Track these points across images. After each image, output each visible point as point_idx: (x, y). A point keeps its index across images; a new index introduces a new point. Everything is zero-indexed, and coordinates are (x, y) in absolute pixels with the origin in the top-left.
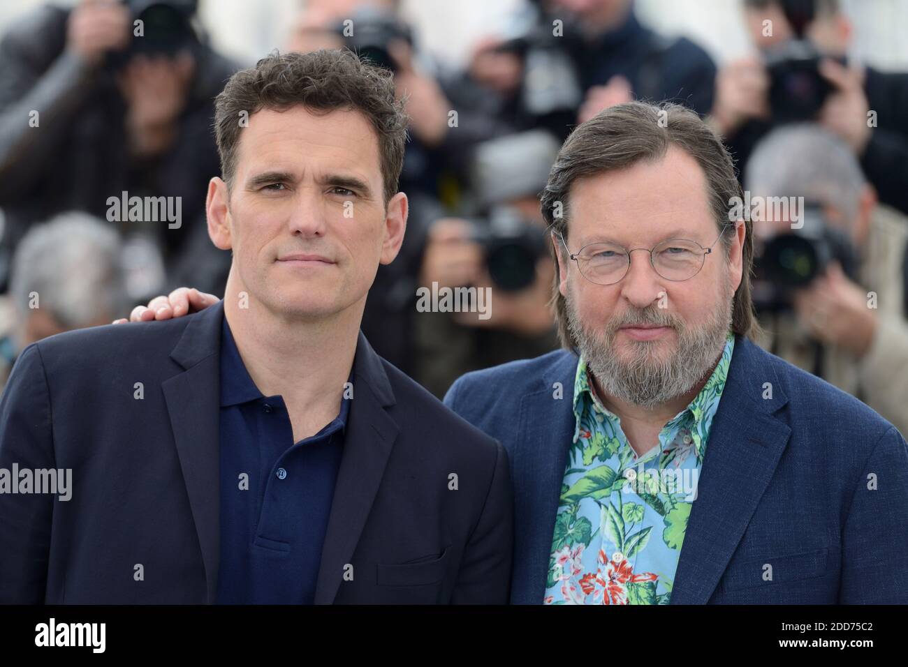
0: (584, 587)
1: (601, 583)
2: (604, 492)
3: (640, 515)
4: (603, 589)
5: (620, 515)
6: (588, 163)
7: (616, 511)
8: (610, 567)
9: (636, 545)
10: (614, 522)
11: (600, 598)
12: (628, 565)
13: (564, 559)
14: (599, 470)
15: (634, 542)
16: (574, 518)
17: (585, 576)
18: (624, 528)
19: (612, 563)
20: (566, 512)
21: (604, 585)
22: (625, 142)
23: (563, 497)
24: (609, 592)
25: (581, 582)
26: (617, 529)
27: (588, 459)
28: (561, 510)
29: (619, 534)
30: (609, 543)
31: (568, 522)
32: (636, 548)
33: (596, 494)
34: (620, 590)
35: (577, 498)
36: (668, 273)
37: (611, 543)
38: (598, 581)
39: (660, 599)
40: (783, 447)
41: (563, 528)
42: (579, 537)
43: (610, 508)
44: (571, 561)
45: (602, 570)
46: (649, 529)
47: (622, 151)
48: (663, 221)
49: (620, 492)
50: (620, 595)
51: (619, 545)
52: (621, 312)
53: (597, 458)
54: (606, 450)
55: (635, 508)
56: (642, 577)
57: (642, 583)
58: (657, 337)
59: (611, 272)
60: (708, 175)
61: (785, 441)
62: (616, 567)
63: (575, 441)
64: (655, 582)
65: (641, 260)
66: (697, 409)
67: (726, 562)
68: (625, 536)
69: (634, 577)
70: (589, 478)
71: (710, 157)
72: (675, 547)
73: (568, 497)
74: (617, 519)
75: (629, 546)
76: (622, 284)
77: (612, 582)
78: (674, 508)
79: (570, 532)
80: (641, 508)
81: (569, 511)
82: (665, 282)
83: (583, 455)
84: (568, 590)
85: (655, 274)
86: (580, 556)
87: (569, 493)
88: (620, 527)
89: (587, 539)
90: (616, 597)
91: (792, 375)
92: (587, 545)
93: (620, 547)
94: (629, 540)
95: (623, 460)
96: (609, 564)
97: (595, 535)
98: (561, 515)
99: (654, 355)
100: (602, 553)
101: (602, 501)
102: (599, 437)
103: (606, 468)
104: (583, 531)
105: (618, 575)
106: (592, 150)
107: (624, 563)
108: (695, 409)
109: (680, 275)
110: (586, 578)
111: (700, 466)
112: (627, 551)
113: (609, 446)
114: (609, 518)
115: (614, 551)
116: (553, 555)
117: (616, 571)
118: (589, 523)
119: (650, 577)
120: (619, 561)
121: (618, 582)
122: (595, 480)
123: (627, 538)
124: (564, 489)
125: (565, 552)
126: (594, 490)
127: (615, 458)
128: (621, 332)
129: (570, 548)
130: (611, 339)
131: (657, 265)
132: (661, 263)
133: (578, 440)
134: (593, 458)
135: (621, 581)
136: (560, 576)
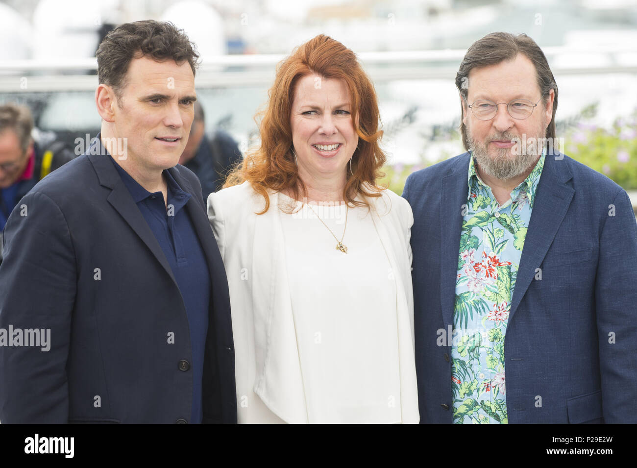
0: (476, 269)
2: (484, 224)
3: (502, 234)
4: (486, 270)
5: (493, 234)
6: (478, 62)
7: (491, 232)
8: (488, 259)
9: (500, 248)
10: (490, 237)
11: (484, 274)
12: (497, 258)
13: (465, 256)
14: (481, 213)
16: (469, 236)
17: (476, 264)
19: (489, 257)
21: (486, 268)
22: (497, 52)
23: (464, 227)
24: (488, 271)
25: (474, 267)
26: (491, 241)
27: (475, 208)
28: (463, 233)
29: (492, 243)
30: (488, 248)
31: (467, 238)
32: (500, 250)
33: (481, 225)
34: (494, 270)
35: (470, 227)
36: (515, 115)
37: (489, 248)
38: (483, 266)
39: (513, 274)
40: (571, 199)
41: (465, 241)
42: (473, 245)
43: (488, 231)
44: (469, 257)
45: (484, 261)
46: (507, 241)
47: (494, 56)
48: (512, 90)
49: (492, 223)
50: (494, 272)
52: (493, 134)
53: (480, 207)
54: (484, 203)
55: (500, 231)
56: (504, 264)
57: (504, 267)
58: (509, 147)
59: (488, 114)
60: (536, 68)
61: (572, 196)
62: (491, 259)
63: (468, 199)
64: (510, 266)
65: (502, 108)
66: (529, 182)
67: (544, 255)
68: (495, 244)
69: (500, 263)
70: (477, 217)
71: (537, 59)
72: (519, 249)
73: (466, 227)
74: (491, 236)
75: (497, 249)
76: (493, 120)
77: (489, 267)
78: (519, 230)
79: (468, 243)
80: (502, 231)
81: (467, 233)
82: (514, 119)
83: (473, 206)
84: (468, 271)
85: (509, 116)
86: (473, 254)
87: (466, 225)
88: (493, 240)
89: (476, 246)
90: (492, 273)
91: (574, 164)
92: (477, 249)
93: (493, 249)
94: (497, 246)
95: (493, 208)
96: (488, 258)
97: (480, 244)
98: (463, 235)
99: (507, 155)
100: (484, 252)
101: (483, 228)
102: (480, 197)
103: (485, 212)
104: (474, 243)
105: (492, 263)
106: (481, 55)
107: (495, 257)
108: (528, 182)
109: (521, 116)
110: (477, 265)
111: (531, 209)
112: (496, 251)
113: (486, 201)
114: (487, 236)
115: (490, 251)
116: (460, 255)
117: (491, 261)
118: (478, 238)
119: (508, 263)
120: (492, 256)
121: (493, 266)
122: (479, 218)
123: (496, 245)
124: (464, 223)
125: (466, 253)
126: (480, 223)
127: (489, 206)
128: (492, 144)
129: (468, 251)
131: (510, 112)
132: (512, 111)
133: (470, 198)
134: (478, 207)
135: (494, 266)
136: (464, 264)
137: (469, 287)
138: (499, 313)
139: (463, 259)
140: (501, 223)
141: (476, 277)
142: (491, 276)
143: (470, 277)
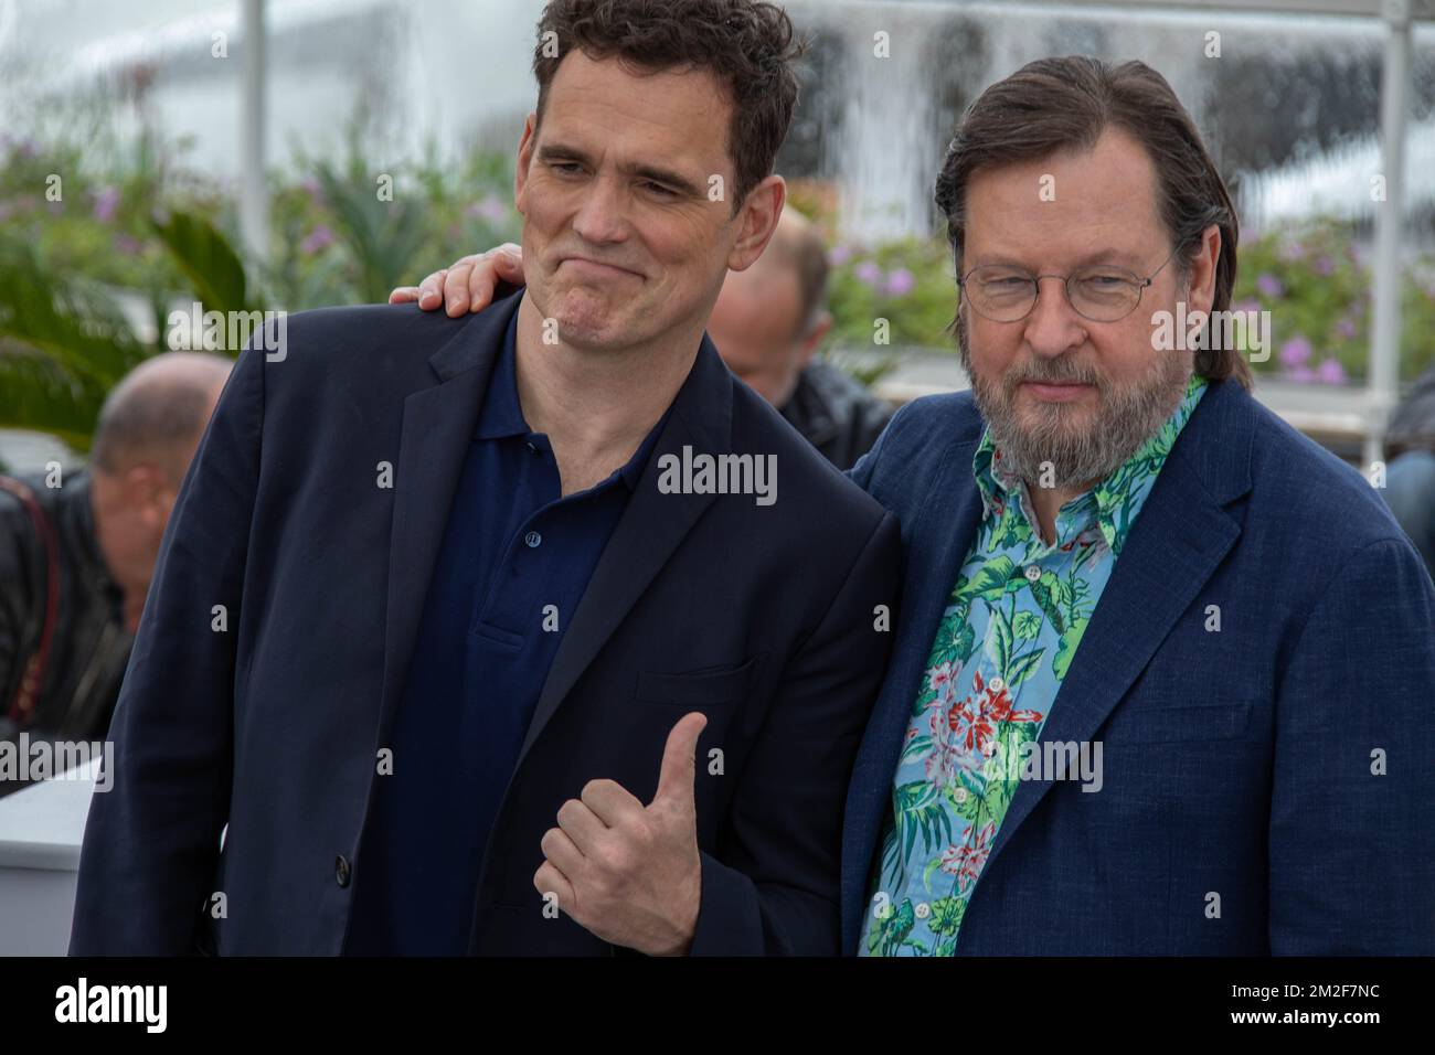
0: (951, 720)
1: (967, 717)
2: (998, 592)
3: (1035, 630)
4: (969, 726)
5: (1009, 627)
6: (984, 151)
7: (1005, 621)
8: (984, 696)
9: (1021, 671)
10: (1000, 636)
11: (962, 737)
12: (1008, 697)
13: (941, 678)
14: (998, 562)
15: (1021, 665)
16: (963, 624)
17: (955, 704)
18: (1012, 645)
19: (989, 691)
20: (957, 614)
21: (971, 721)
22: (1042, 122)
23: (957, 593)
24: (974, 731)
25: (950, 713)
27: (993, 544)
28: (950, 611)
29: (1003, 653)
30: (989, 664)
31: (956, 628)
32: (1022, 674)
33: (990, 594)
34: (989, 730)
35: (971, 596)
36: (1092, 310)
37: (992, 665)
38: (965, 714)
41: (949, 636)
42: (961, 651)
43: (999, 616)
44: (949, 682)
45: (972, 700)
46: (1041, 650)
47: (1034, 136)
48: (1086, 237)
49: (1014, 596)
50: (987, 736)
51: (1001, 668)
52: (1023, 361)
53: (1001, 544)
54: (1011, 533)
55: (1030, 620)
56: (1023, 716)
57: (1020, 724)
58: (1070, 398)
59: (1014, 304)
61: (1230, 545)
62: (992, 698)
63: (984, 518)
64: (1037, 724)
65: (1052, 291)
66: (1103, 493)
67: (1111, 706)
68: (1010, 656)
69: (1012, 713)
70: (986, 570)
73: (963, 594)
74: (1004, 631)
75: (1014, 671)
76: (1027, 321)
77: (982, 718)
78: (1072, 626)
79: (956, 642)
80: (1037, 621)
81: (960, 614)
82: (1086, 323)
83: (991, 537)
84: (938, 722)
85: (1070, 311)
86: (957, 677)
87: (967, 589)
88: (1007, 643)
89: (966, 656)
90: (982, 739)
92: (965, 664)
93: (1003, 671)
94: (1015, 663)
95: (1031, 552)
96: (984, 693)
97: (976, 649)
98: (950, 618)
99: (1066, 423)
100: (977, 675)
101: (994, 604)
102: (1008, 515)
103: (1006, 560)
104: (965, 644)
105: (992, 709)
106: (996, 131)
107: (1003, 693)
108: (1099, 491)
109: (1107, 312)
110: (955, 708)
112: (1010, 678)
113: (1017, 530)
114: (995, 631)
115: (993, 675)
116: (930, 672)
117: (991, 703)
118: (973, 633)
119: (1033, 716)
120: (996, 690)
121: (990, 720)
122: (992, 574)
123: (1012, 660)
124: (961, 582)
125: (945, 669)
126: (988, 587)
127: (1020, 547)
128: (1023, 387)
129: (951, 664)
130: (1010, 397)
131: (1076, 298)
132: (1082, 295)
133: (990, 517)
134: (998, 542)
135: (994, 718)
136: (931, 702)
137: (929, 770)
138: (973, 854)
139: (932, 687)
140: (1037, 598)
141: (946, 743)
142: (979, 745)
143: (935, 741)
